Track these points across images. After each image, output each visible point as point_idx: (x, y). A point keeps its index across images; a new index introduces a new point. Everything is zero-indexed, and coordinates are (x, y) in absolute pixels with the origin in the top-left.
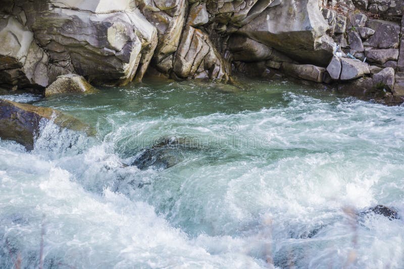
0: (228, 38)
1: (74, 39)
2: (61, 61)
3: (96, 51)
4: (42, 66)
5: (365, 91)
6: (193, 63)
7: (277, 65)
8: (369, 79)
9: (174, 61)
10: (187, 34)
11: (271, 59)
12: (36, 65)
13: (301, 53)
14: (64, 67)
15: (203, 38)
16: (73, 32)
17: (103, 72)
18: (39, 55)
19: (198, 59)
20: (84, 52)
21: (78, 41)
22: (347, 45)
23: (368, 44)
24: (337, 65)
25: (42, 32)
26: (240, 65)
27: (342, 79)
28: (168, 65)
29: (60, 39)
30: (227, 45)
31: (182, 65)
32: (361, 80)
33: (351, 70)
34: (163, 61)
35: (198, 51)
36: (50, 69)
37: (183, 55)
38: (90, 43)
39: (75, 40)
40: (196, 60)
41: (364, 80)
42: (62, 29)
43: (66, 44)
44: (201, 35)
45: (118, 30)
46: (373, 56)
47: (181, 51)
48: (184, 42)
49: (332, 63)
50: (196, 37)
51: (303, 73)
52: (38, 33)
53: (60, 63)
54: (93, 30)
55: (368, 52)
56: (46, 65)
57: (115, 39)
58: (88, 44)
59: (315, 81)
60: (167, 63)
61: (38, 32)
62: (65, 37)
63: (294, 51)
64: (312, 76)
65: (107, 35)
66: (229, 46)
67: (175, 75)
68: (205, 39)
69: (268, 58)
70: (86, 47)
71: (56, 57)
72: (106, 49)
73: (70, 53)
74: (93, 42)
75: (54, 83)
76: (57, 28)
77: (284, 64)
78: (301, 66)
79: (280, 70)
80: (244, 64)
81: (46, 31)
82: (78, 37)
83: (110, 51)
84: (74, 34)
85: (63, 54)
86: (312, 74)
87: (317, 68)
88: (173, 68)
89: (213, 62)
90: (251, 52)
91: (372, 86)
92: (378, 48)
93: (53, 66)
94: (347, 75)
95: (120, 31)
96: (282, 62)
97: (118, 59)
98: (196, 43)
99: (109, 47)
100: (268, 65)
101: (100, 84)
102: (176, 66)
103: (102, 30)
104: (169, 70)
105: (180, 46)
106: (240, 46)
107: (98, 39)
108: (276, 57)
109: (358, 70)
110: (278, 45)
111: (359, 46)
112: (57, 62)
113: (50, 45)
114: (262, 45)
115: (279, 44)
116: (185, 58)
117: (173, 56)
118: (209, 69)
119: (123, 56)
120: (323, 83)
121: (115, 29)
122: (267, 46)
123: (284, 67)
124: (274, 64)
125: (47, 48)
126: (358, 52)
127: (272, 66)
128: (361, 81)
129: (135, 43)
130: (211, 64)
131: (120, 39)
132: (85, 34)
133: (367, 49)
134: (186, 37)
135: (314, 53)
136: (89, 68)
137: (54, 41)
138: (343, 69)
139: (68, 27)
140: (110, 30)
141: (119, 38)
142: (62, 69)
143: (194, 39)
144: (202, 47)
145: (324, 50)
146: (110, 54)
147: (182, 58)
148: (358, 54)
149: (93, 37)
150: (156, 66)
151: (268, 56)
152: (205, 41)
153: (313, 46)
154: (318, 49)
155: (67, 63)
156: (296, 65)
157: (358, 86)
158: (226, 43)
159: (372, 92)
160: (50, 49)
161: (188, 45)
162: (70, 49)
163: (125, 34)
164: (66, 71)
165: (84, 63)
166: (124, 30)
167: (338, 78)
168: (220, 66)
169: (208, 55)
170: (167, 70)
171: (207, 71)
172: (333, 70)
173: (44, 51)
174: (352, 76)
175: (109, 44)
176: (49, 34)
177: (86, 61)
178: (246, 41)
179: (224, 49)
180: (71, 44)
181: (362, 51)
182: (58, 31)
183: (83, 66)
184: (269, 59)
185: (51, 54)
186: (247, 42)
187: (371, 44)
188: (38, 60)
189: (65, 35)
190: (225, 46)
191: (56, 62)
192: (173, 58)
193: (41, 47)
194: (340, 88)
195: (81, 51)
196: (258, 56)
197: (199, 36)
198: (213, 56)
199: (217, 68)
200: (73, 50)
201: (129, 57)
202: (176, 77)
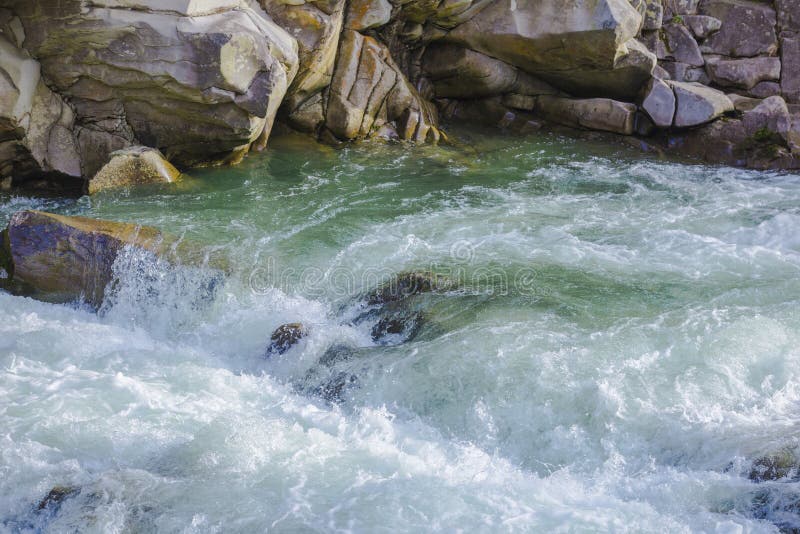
0: (423, 51)
1: (137, 71)
2: (104, 119)
3: (190, 96)
4: (61, 132)
5: (730, 147)
6: (367, 108)
7: (528, 103)
8: (736, 122)
9: (326, 107)
10: (351, 49)
11: (516, 91)
12: (51, 131)
13: (583, 76)
14: (111, 132)
15: (381, 54)
16: (136, 58)
17: (201, 138)
18: (55, 110)
19: (375, 101)
20: (159, 98)
21: (148, 75)
22: (667, 54)
23: (709, 49)
24: (665, 97)
25: (60, 60)
26: (447, 107)
27: (678, 124)
28: (315, 115)
29: (103, 74)
30: (422, 66)
31: (345, 113)
32: (718, 125)
33: (698, 104)
34: (301, 108)
35: (375, 82)
36: (78, 137)
37: (345, 92)
38: (178, 79)
39: (140, 73)
40: (372, 101)
41: (724, 126)
42: (109, 51)
43: (118, 84)
44: (378, 49)
45: (241, 50)
46: (728, 74)
47: (340, 83)
48: (346, 65)
49: (654, 94)
50: (369, 54)
51: (591, 117)
52: (51, 64)
53: (101, 124)
54: (186, 50)
55: (715, 66)
56: (70, 129)
57: (236, 68)
58: (172, 81)
59: (620, 132)
60: (311, 110)
61: (52, 60)
62: (116, 68)
63: (569, 73)
64: (612, 123)
65: (218, 60)
66: (426, 66)
67: (330, 134)
68: (385, 56)
69: (510, 89)
70: (166, 87)
71: (90, 112)
72: (214, 90)
73: (125, 101)
74: (184, 76)
75: (105, 167)
76: (96, 50)
77: (541, 100)
78: (583, 102)
79: (535, 112)
80: (455, 103)
81: (69, 58)
82: (149, 69)
83: (224, 93)
84: (137, 61)
85: (108, 105)
86: (611, 117)
87: (621, 105)
88: (326, 120)
89: (405, 103)
90: (476, 79)
91: (744, 136)
92: (733, 56)
93: (85, 132)
94: (689, 117)
95: (245, 51)
96: (538, 95)
97: (240, 108)
98: (371, 67)
99: (222, 85)
100: (509, 103)
101: (192, 162)
102: (332, 116)
103: (206, 51)
104: (318, 125)
105: (337, 74)
106: (451, 67)
107: (198, 71)
108: (524, 86)
109: (714, 105)
110: (534, 62)
111: (694, 53)
112: (94, 122)
113: (76, 89)
114: (497, 62)
115: (538, 59)
116: (348, 99)
117: (322, 95)
118: (397, 120)
119: (252, 103)
120: (635, 134)
121: (234, 48)
122: (508, 64)
123: (543, 105)
124: (521, 101)
125: (69, 93)
126: (692, 67)
127: (519, 105)
128: (719, 127)
129: (277, 74)
130: (402, 108)
131: (245, 68)
132: (166, 61)
133: (712, 60)
134: (349, 54)
135: (612, 75)
136: (168, 132)
137: (88, 77)
138: (680, 105)
139: (124, 48)
140: (225, 50)
141: (242, 66)
142: (108, 137)
143: (365, 57)
144: (382, 74)
145: (633, 67)
146: (224, 101)
147: (343, 100)
148: (692, 71)
149: (185, 66)
150: (289, 119)
151: (511, 86)
152: (385, 60)
153: (612, 61)
154: (622, 66)
155: (117, 124)
156: (571, 102)
157: (713, 139)
158: (418, 63)
159: (748, 150)
160: (76, 95)
161: (355, 72)
162: (125, 94)
163: (254, 57)
164: (119, 140)
165: (156, 122)
166: (254, 49)
167: (670, 124)
168: (418, 110)
169: (394, 89)
170: (313, 126)
171: (394, 123)
172: (658, 106)
173: (63, 99)
174: (701, 119)
175: (223, 79)
176: (77, 63)
177: (161, 117)
178: (463, 55)
179: (415, 75)
180: (130, 83)
181: (700, 64)
182: (100, 58)
183: (155, 128)
184: (511, 92)
185: (80, 107)
186: (467, 59)
187: (717, 50)
188: (53, 120)
189: (117, 65)
190: (418, 68)
191: (90, 122)
192: (323, 99)
193: (56, 92)
194: (673, 143)
195: (153, 97)
196: (491, 86)
197: (374, 50)
198: (405, 91)
199: (414, 116)
200: (133, 94)
201: (267, 104)
202: (333, 138)
